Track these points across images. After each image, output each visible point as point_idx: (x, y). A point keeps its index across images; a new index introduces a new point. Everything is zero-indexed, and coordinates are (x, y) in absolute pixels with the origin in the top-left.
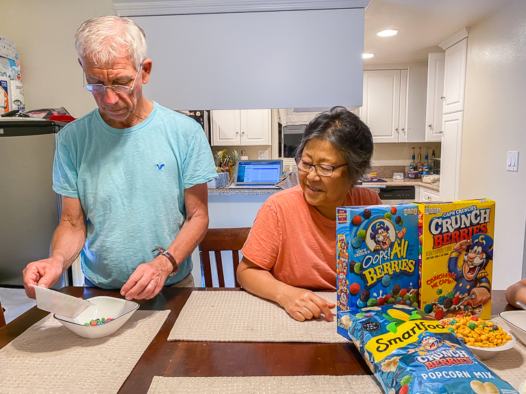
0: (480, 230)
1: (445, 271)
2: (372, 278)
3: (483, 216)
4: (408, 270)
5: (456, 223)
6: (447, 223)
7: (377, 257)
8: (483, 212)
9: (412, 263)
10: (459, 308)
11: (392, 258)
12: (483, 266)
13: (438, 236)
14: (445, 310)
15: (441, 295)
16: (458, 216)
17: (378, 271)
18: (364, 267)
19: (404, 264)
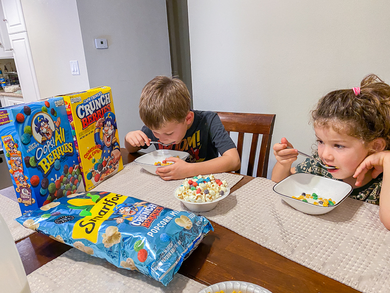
0: (107, 109)
1: (94, 145)
2: (47, 166)
3: (107, 99)
4: (70, 151)
5: (93, 107)
6: (87, 108)
7: (46, 147)
8: (106, 95)
9: (70, 145)
10: (107, 168)
11: (56, 145)
12: (113, 134)
13: (84, 119)
14: (99, 173)
15: (95, 163)
16: (93, 101)
17: (50, 159)
18: (38, 159)
19: (66, 147)
